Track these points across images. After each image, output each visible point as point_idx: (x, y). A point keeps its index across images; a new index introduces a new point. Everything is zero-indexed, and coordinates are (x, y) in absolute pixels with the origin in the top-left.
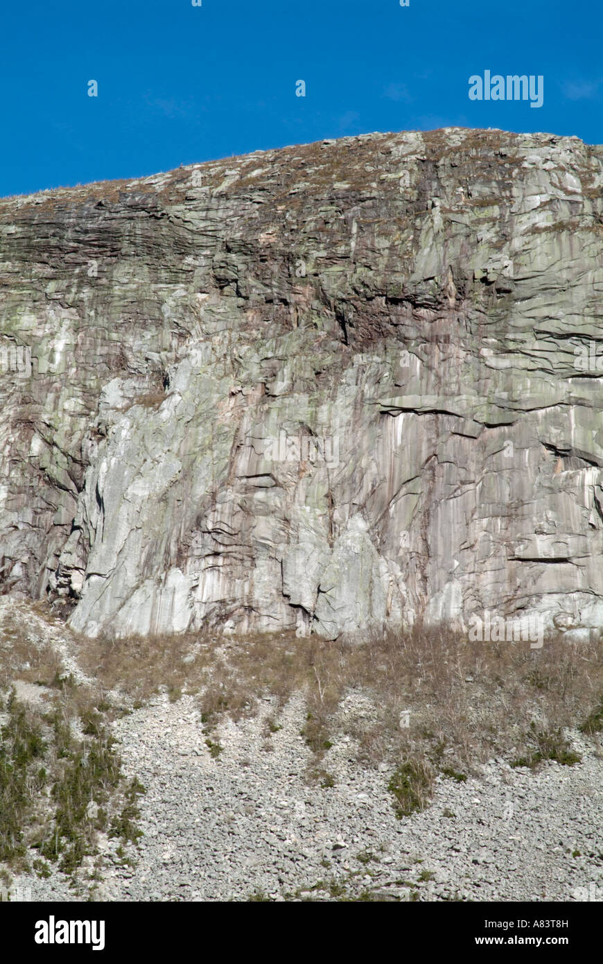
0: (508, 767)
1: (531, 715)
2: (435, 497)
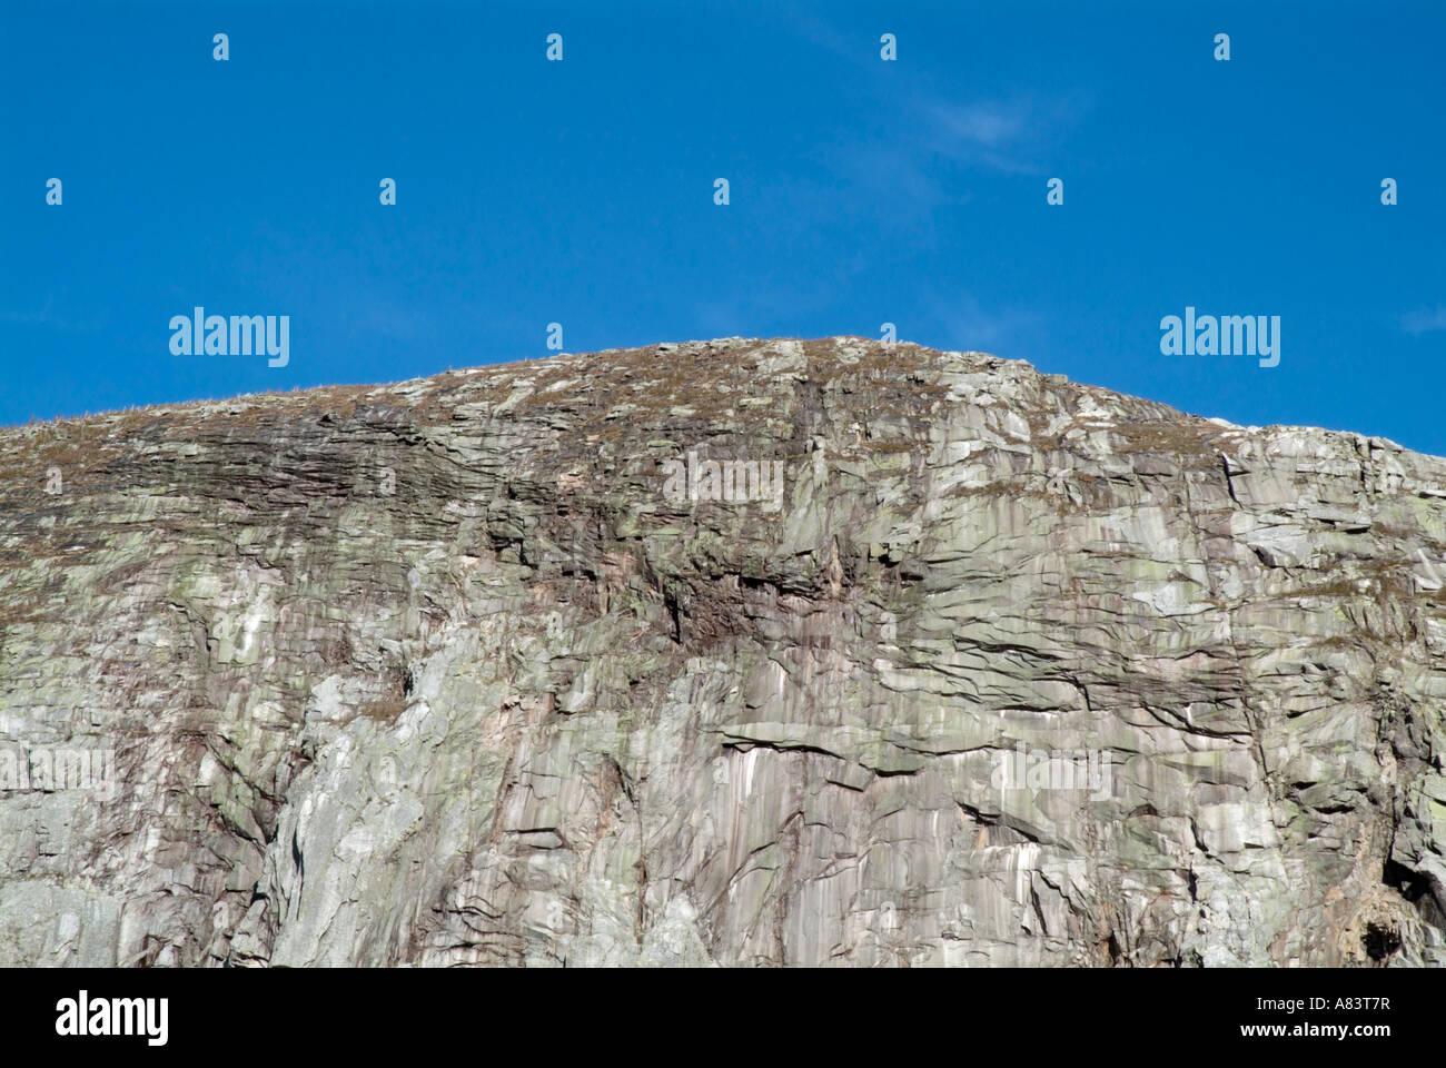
2: (797, 875)
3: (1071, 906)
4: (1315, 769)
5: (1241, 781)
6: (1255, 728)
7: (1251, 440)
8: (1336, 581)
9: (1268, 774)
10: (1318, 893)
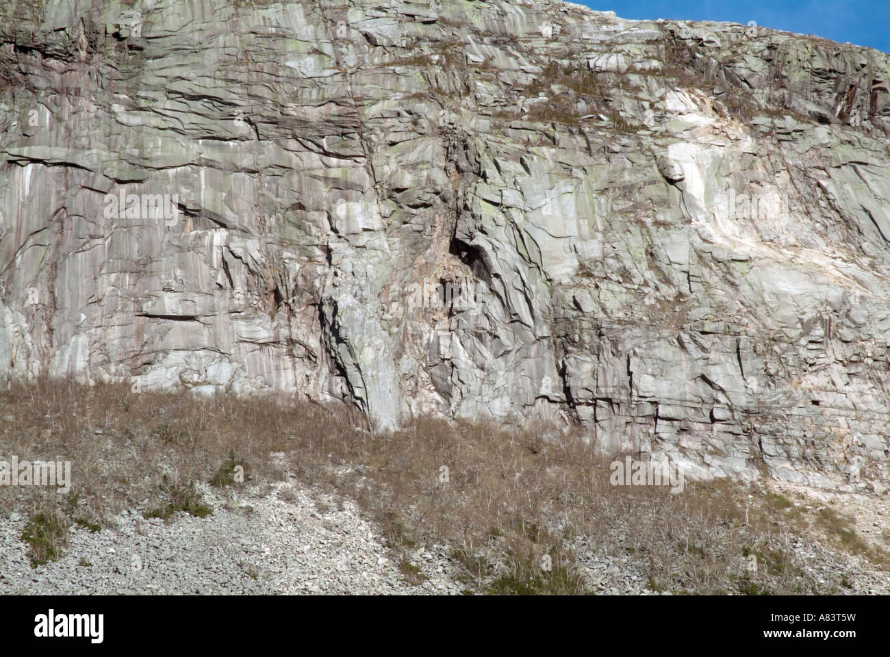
0: (141, 518)
1: (162, 468)
2: (62, 250)
3: (250, 270)
4: (407, 180)
5: (360, 188)
6: (367, 152)
8: (418, 56)
9: (376, 183)
10: (409, 260)
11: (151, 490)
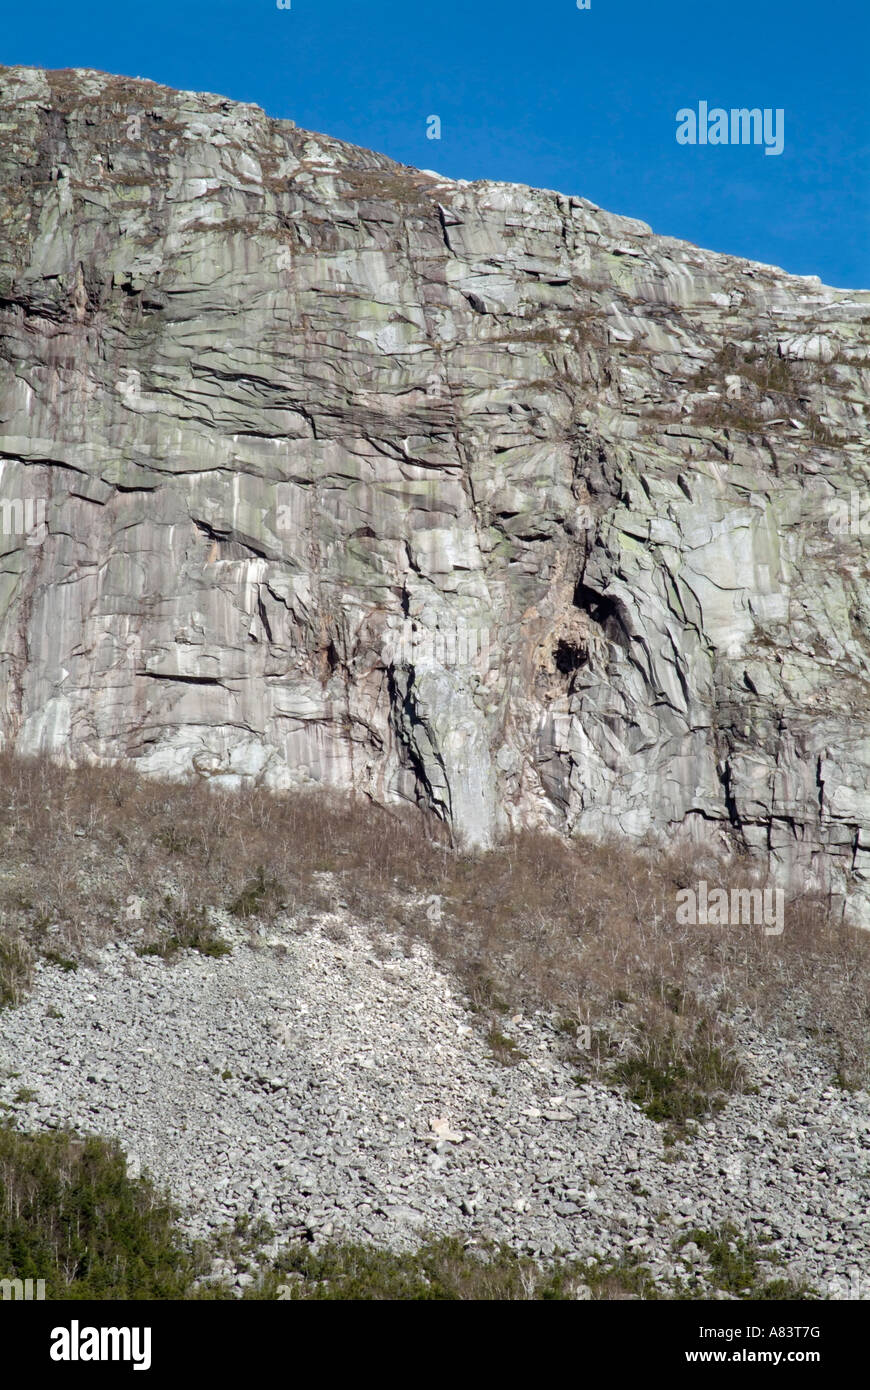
0: (133, 954)
1: (164, 887)
2: (41, 580)
3: (295, 617)
4: (518, 501)
5: (452, 510)
6: (465, 461)
7: (463, 193)
8: (540, 330)
9: (475, 503)
10: (517, 612)
11: (147, 916)
